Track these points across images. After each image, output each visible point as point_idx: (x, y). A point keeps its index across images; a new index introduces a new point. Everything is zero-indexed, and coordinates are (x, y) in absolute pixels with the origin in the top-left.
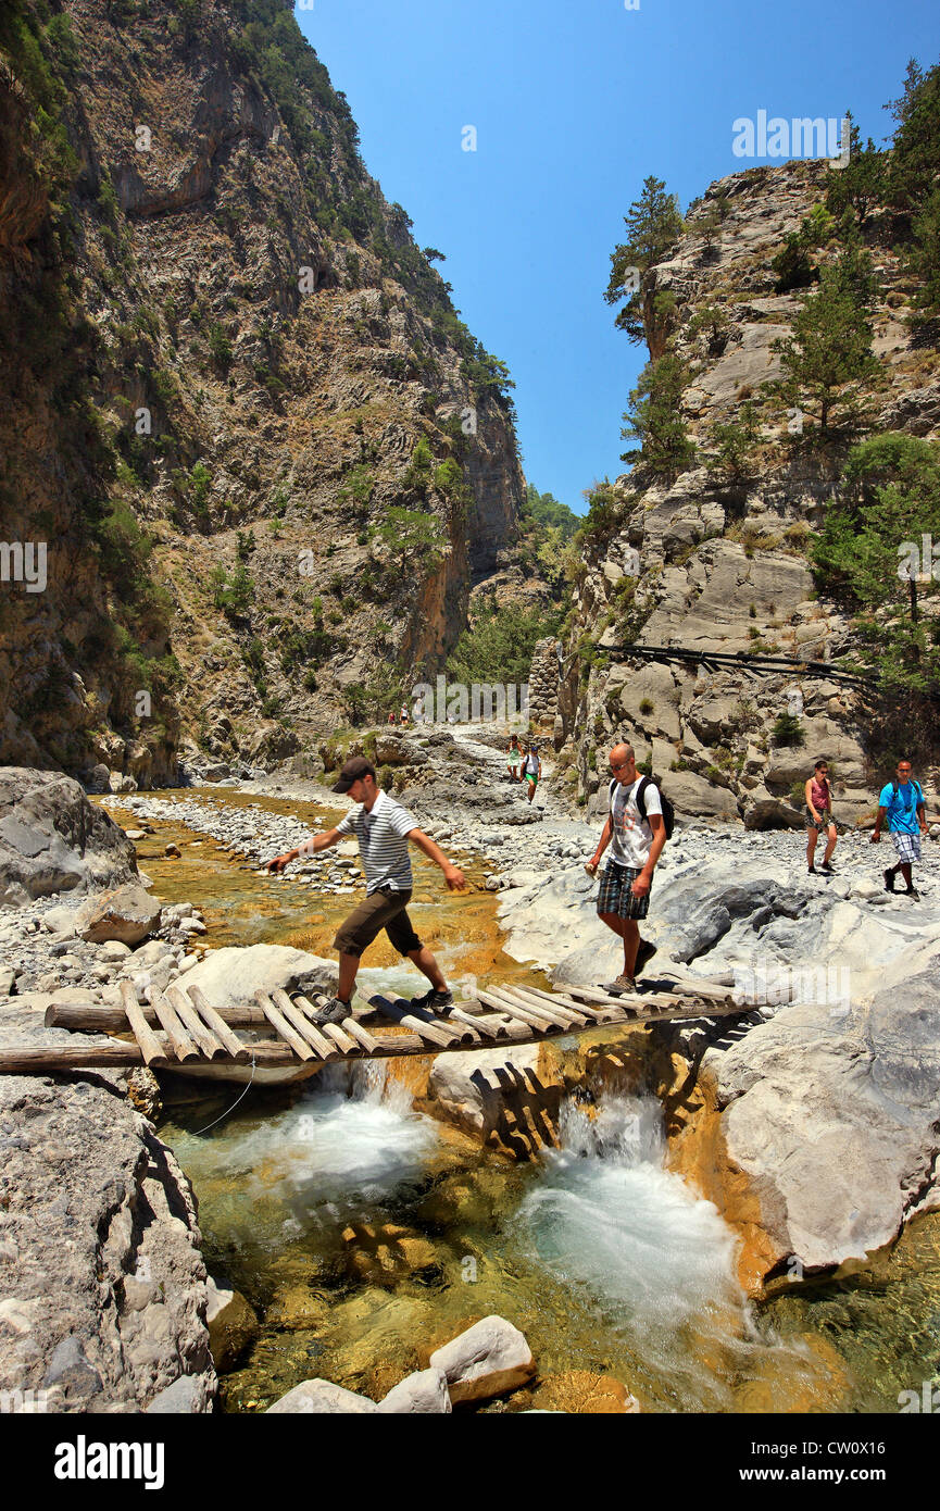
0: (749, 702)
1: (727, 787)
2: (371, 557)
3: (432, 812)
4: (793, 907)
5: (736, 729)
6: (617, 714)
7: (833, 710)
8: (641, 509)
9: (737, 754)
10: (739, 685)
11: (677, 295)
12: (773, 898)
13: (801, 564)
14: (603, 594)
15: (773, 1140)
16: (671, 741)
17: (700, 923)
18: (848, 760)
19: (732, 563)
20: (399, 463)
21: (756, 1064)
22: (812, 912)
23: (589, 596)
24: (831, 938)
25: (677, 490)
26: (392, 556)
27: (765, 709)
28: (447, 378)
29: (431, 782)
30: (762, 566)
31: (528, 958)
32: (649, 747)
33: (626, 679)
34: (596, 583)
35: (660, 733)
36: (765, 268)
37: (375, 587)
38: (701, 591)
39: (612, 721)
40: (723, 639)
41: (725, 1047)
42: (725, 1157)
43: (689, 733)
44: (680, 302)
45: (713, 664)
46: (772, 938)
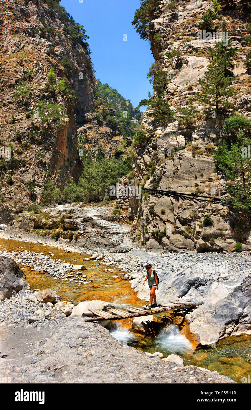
0: (196, 211)
1: (190, 238)
2: (33, 124)
3: (92, 249)
4: (204, 283)
5: (192, 220)
6: (153, 214)
7: (222, 214)
8: (156, 136)
9: (193, 228)
10: (192, 205)
11: (163, 34)
12: (199, 282)
13: (211, 159)
14: (144, 167)
15: (198, 328)
16: (172, 223)
17: (183, 288)
18: (226, 230)
19: (188, 159)
20: (42, 80)
21: (195, 316)
22: (208, 284)
23: (139, 168)
24: (212, 290)
25: (168, 130)
26: (42, 123)
27: (201, 213)
28: (57, 34)
29: (89, 238)
30: (198, 160)
31: (144, 298)
32: (165, 226)
33: (156, 202)
34: (141, 163)
35: (168, 221)
36: (196, 26)
37: (36, 137)
38: (178, 170)
39: (152, 217)
40: (186, 187)
41: (189, 314)
42: (190, 331)
43: (177, 221)
44: (164, 37)
45: (184, 197)
46: (199, 291)
